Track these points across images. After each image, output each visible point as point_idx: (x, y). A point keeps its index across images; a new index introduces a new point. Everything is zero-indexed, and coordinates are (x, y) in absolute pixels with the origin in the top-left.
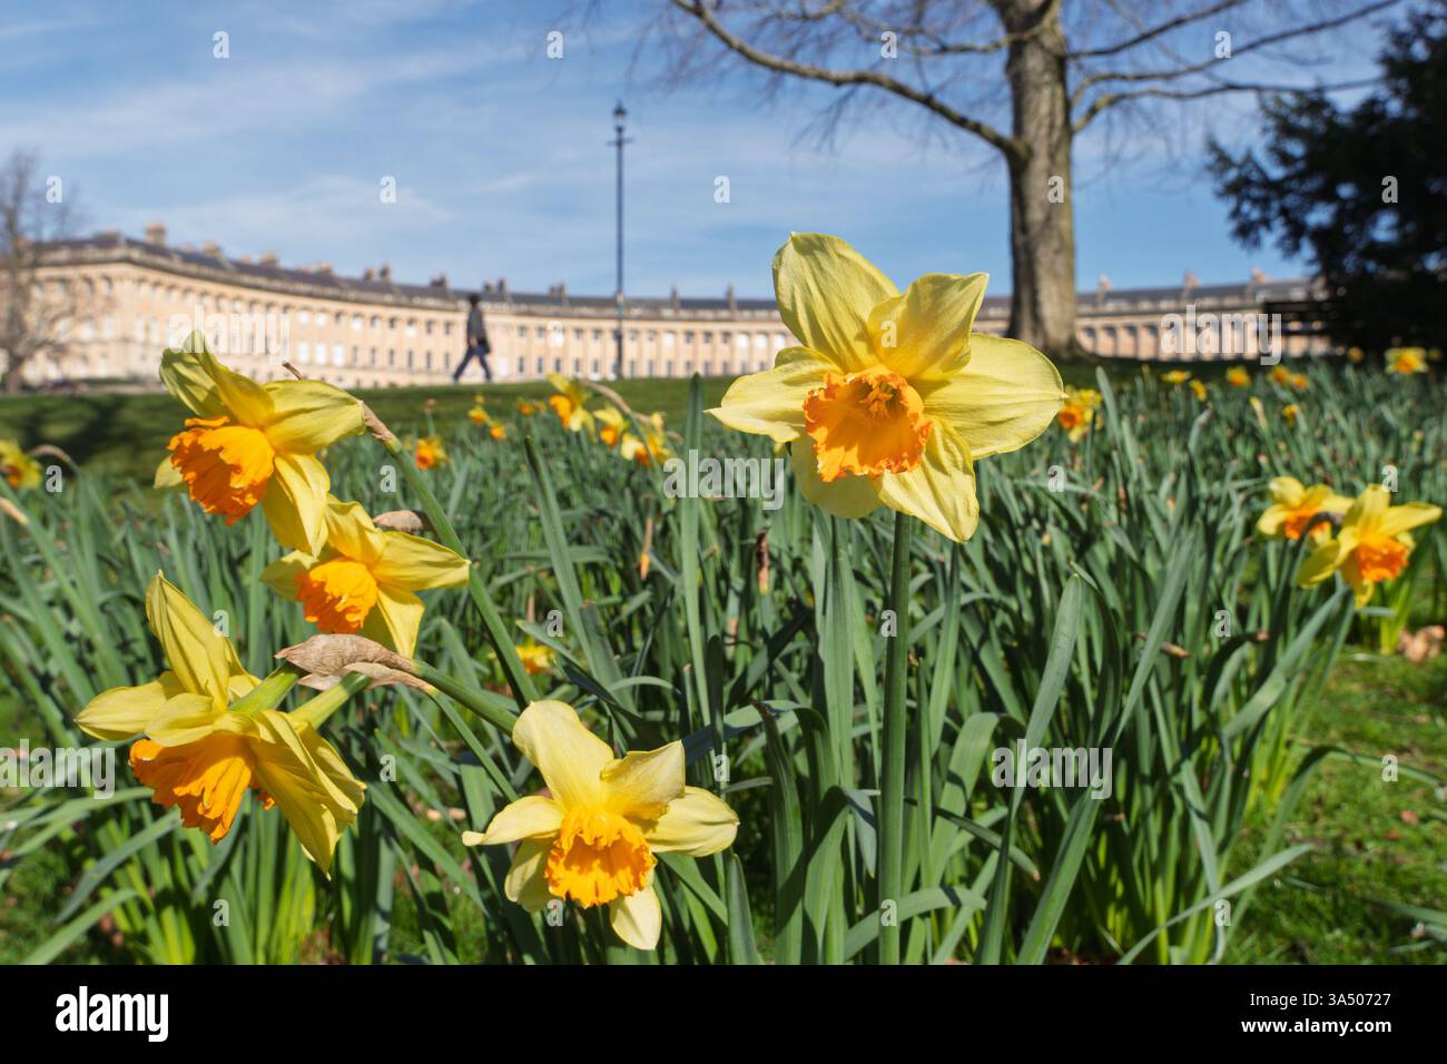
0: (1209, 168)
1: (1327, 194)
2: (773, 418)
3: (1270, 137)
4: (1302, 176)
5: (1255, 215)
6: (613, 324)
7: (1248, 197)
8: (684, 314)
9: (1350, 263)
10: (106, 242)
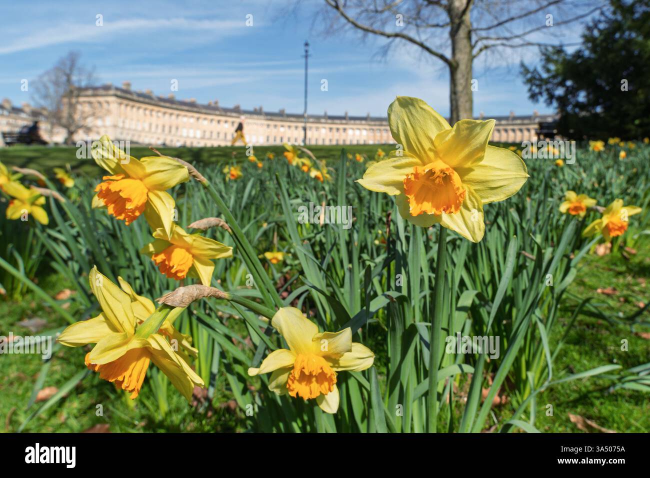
0: (521, 73)
1: (562, 84)
2: (388, 184)
3: (543, 63)
4: (554, 77)
5: (537, 90)
6: (303, 125)
7: (535, 84)
8: (329, 121)
9: (569, 108)
10: (107, 88)
